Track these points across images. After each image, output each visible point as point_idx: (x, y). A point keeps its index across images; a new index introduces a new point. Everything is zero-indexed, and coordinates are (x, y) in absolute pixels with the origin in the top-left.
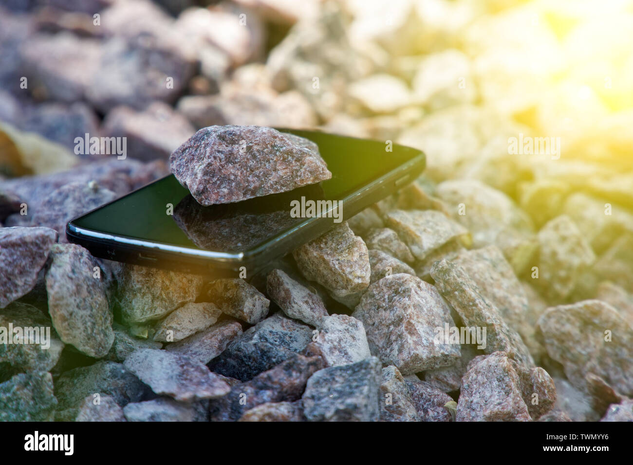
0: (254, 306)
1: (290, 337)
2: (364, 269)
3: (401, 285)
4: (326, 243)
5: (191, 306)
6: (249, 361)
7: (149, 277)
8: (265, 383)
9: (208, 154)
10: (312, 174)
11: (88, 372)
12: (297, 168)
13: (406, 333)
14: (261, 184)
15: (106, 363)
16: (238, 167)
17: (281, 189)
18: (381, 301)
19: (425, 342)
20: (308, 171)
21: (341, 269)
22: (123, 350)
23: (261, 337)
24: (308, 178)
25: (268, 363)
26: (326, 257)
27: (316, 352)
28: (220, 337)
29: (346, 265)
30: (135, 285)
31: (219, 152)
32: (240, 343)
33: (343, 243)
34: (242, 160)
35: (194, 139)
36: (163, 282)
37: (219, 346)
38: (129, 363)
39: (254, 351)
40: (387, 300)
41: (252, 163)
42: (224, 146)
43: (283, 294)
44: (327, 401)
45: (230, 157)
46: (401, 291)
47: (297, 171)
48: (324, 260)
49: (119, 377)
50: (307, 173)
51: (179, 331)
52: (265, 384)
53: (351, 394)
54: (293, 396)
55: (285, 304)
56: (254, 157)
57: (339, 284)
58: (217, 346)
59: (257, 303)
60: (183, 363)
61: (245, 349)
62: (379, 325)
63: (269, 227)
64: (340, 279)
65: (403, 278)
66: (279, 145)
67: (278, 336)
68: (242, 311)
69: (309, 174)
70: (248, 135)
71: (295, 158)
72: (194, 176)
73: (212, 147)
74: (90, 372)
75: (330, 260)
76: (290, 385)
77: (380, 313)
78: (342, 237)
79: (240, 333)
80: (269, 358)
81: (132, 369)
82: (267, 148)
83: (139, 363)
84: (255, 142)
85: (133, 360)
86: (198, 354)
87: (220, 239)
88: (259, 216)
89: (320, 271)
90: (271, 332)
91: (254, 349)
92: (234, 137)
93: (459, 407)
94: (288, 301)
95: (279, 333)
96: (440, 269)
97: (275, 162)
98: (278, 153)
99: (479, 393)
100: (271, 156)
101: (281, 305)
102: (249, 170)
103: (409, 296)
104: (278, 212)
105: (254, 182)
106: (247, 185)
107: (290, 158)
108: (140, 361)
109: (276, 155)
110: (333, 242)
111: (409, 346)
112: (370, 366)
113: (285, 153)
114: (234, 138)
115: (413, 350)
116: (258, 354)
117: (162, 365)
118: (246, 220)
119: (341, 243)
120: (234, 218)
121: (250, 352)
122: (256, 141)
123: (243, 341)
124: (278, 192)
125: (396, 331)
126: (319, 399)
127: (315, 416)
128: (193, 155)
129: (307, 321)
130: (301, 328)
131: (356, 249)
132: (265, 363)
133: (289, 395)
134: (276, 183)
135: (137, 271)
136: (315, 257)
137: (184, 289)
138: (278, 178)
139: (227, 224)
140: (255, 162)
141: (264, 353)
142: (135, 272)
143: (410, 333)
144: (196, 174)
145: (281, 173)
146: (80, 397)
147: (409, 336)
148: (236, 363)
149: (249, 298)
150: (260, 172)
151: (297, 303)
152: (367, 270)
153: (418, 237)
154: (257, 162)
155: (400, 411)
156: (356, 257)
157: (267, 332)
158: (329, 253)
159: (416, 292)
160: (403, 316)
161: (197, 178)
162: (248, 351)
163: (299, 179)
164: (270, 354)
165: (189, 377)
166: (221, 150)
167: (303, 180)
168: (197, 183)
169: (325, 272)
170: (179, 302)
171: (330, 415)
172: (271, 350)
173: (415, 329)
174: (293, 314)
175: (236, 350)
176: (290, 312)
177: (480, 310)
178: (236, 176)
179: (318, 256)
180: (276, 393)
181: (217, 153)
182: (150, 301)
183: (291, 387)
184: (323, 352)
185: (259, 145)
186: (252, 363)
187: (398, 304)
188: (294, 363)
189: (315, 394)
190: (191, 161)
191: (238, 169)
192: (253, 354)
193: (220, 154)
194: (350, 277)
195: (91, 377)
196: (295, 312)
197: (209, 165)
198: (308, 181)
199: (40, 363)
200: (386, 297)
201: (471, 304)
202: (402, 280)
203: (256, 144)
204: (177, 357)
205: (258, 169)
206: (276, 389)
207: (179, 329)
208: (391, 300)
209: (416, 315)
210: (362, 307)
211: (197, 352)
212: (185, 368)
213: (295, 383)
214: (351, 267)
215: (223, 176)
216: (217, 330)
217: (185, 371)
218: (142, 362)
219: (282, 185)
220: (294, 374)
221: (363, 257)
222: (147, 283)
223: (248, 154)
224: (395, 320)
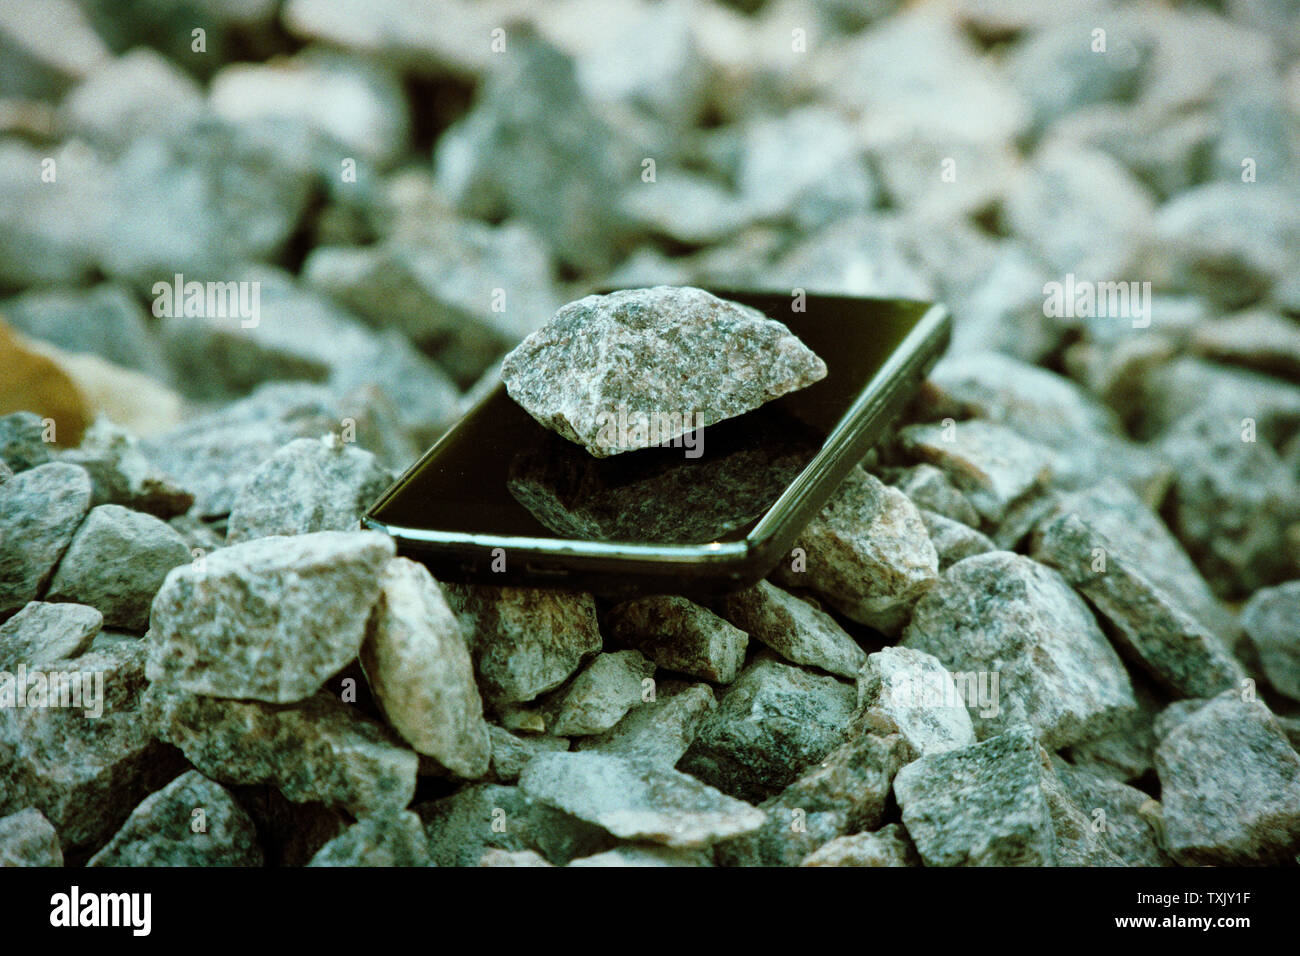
0: (725, 647)
1: (813, 703)
2: (924, 551)
3: (997, 575)
4: (831, 507)
5: (607, 659)
6: (750, 758)
7: (532, 610)
8: (817, 797)
9: (603, 353)
10: (796, 372)
11: (450, 809)
12: (766, 362)
13: (1038, 671)
14: (706, 402)
15: (482, 787)
16: (660, 372)
17: (741, 407)
18: (961, 612)
19: (1074, 685)
20: (789, 366)
21: (879, 556)
22: (507, 759)
23: (767, 709)
24: (789, 380)
25: (794, 758)
26: (839, 534)
27: (885, 726)
28: (681, 715)
29: (887, 545)
30: (511, 628)
31: (622, 346)
32: (726, 723)
33: (867, 503)
34: (665, 358)
35: (555, 328)
36: (553, 616)
37: (683, 733)
38: (533, 782)
39: (760, 737)
40: (974, 609)
41: (683, 362)
42: (627, 333)
43: (772, 618)
44: (962, 823)
45: (643, 354)
46: (1002, 587)
47: (768, 368)
48: (836, 541)
49: (515, 813)
50: (786, 369)
51: (603, 710)
52: (818, 801)
53: (1009, 805)
54: (869, 820)
55: (784, 638)
56: (686, 350)
57: (873, 587)
58: (680, 733)
59: (729, 640)
60: (644, 774)
61: (738, 734)
62: (964, 660)
63: (720, 487)
64: (875, 575)
65: (1000, 561)
66: (726, 322)
67: (793, 702)
68: (706, 659)
69: (791, 372)
70: (666, 307)
71: (760, 344)
72: (580, 401)
73: (609, 341)
74: (455, 809)
75: (851, 540)
76: (865, 799)
77: (963, 637)
78: (860, 491)
79: (714, 704)
80: (795, 748)
81: (543, 794)
82: (705, 328)
83: (554, 781)
84: (682, 320)
85: (538, 776)
86: (651, 753)
87: (635, 522)
88: (706, 467)
89: (826, 564)
90: (778, 695)
91: (759, 732)
92: (641, 314)
93: (1167, 812)
94: (789, 630)
95: (793, 696)
96: (1068, 535)
97: (725, 354)
98: (727, 337)
99: (1215, 779)
100: (715, 345)
101: (772, 640)
102: (679, 376)
103: (1024, 596)
104: (736, 455)
105: (692, 399)
106: (680, 406)
107: (751, 344)
108: (556, 776)
109: (725, 341)
110: (844, 502)
111: (1050, 696)
112: (1024, 745)
113: (742, 336)
114: (641, 316)
115: (1061, 705)
116: (769, 741)
117: (604, 780)
118: (682, 478)
119: (864, 504)
120: (661, 477)
121: (752, 740)
122: (682, 317)
123: (732, 718)
124: (735, 415)
125: (1011, 669)
126: (943, 821)
127: (947, 856)
128: (562, 360)
129: (830, 667)
130: (822, 682)
131: (895, 512)
132: (787, 760)
133: (863, 818)
134: (732, 397)
135: (509, 600)
136: (817, 537)
137: (584, 628)
138: (734, 386)
139: (650, 489)
140: (688, 359)
141: (781, 738)
142: (505, 602)
143: (1045, 670)
144: (586, 397)
145: (738, 376)
146: (445, 859)
147: (1045, 677)
148: (717, 765)
149: (714, 633)
150: (700, 379)
151: (809, 633)
152: (929, 553)
153: (982, 475)
154: (692, 358)
155: (1074, 831)
156: (900, 529)
157: (773, 698)
158: (843, 526)
159: (1035, 587)
160: (1023, 638)
161: (590, 404)
162: (747, 738)
163: (773, 383)
164: (794, 741)
165: (668, 800)
166: (624, 342)
167: (781, 385)
168: (593, 413)
169: (839, 566)
170: (582, 653)
171: (980, 851)
172: (797, 731)
173: (1053, 662)
174: (802, 656)
175: (717, 739)
176: (797, 653)
177: (1165, 609)
178: (659, 391)
179: (823, 535)
180: (844, 817)
181: (620, 350)
182: (540, 656)
183: (868, 803)
184: (899, 725)
185: (689, 324)
186: (756, 761)
187: (1001, 615)
188: (867, 752)
189: (929, 811)
190: (559, 371)
191: (661, 377)
192: (759, 744)
193: (626, 349)
194: (902, 570)
195: (458, 817)
196: (807, 651)
197: (611, 374)
198: (790, 386)
199: (385, 797)
200: (972, 601)
201: (1143, 599)
202: (1000, 566)
203: (684, 323)
204: (628, 762)
205: (695, 372)
206: (841, 807)
207: (602, 707)
208: (982, 608)
209: (1048, 632)
210: (919, 628)
211: (650, 749)
212: (652, 781)
213: (875, 794)
214: (898, 548)
215: (636, 394)
216: (674, 703)
217: (654, 788)
218: (560, 778)
219: (743, 400)
220: (871, 775)
221: (915, 527)
222: (530, 622)
223: (674, 344)
224: (1003, 646)
